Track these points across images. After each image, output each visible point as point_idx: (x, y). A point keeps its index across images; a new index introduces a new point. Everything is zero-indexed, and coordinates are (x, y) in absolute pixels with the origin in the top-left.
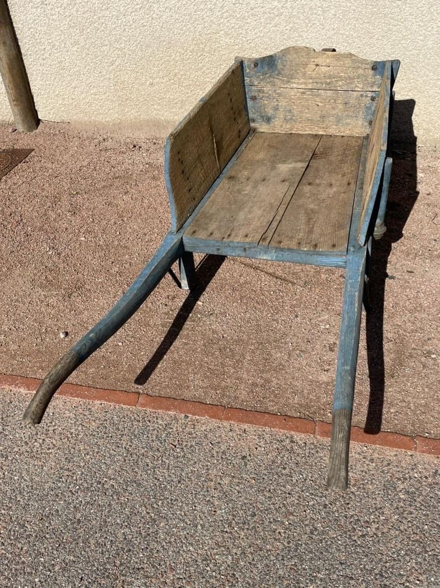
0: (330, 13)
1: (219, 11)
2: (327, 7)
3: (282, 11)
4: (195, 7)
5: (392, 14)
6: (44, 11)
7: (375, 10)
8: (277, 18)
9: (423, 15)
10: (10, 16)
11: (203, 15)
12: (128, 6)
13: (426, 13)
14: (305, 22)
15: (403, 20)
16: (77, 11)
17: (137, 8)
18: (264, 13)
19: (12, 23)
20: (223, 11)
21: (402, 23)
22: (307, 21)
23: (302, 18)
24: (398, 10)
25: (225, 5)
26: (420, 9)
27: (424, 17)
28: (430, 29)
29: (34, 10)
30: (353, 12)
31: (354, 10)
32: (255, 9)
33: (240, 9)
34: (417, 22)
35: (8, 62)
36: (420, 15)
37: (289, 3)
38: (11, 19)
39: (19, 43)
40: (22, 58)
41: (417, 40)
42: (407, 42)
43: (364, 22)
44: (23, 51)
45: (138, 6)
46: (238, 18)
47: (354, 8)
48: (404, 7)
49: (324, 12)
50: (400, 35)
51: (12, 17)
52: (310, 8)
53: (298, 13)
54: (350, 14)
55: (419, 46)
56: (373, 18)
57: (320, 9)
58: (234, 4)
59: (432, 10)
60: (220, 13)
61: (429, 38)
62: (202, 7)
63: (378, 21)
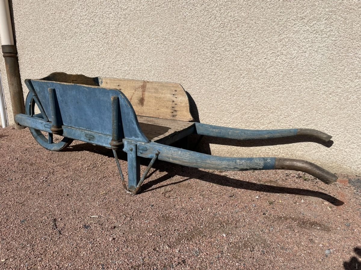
0: (152, 73)
1: (102, 72)
2: (150, 70)
3: (129, 72)
4: (91, 70)
5: (181, 74)
6: (32, 71)
7: (173, 71)
8: (127, 76)
9: (198, 74)
10: (19, 74)
11: (95, 73)
12: (64, 69)
13: (199, 73)
14: (140, 78)
15: (187, 77)
16: (44, 71)
17: (67, 70)
18: (122, 73)
19: (20, 77)
20: (103, 72)
21: (187, 79)
22: (141, 77)
23: (139, 76)
24: (185, 72)
25: (104, 68)
26: (196, 71)
27: (198, 75)
28: (202, 83)
29: (28, 71)
30: (162, 72)
31: (163, 71)
32: (117, 71)
33: (110, 70)
34: (195, 78)
35: (13, 93)
36: (196, 74)
37: (133, 67)
38: (20, 75)
39: (22, 86)
40: (23, 94)
41: (196, 89)
42: (191, 90)
43: (168, 78)
44: (23, 90)
45: (68, 69)
46: (110, 75)
47: (163, 70)
48: (187, 70)
49: (149, 72)
50: (187, 86)
51: (20, 74)
52: (143, 70)
53: (137, 73)
54: (161, 74)
55: (197, 93)
56: (173, 76)
57: (147, 71)
58: (108, 68)
59: (202, 72)
60: (102, 73)
61: (202, 88)
62: (94, 69)
63: (175, 78)
